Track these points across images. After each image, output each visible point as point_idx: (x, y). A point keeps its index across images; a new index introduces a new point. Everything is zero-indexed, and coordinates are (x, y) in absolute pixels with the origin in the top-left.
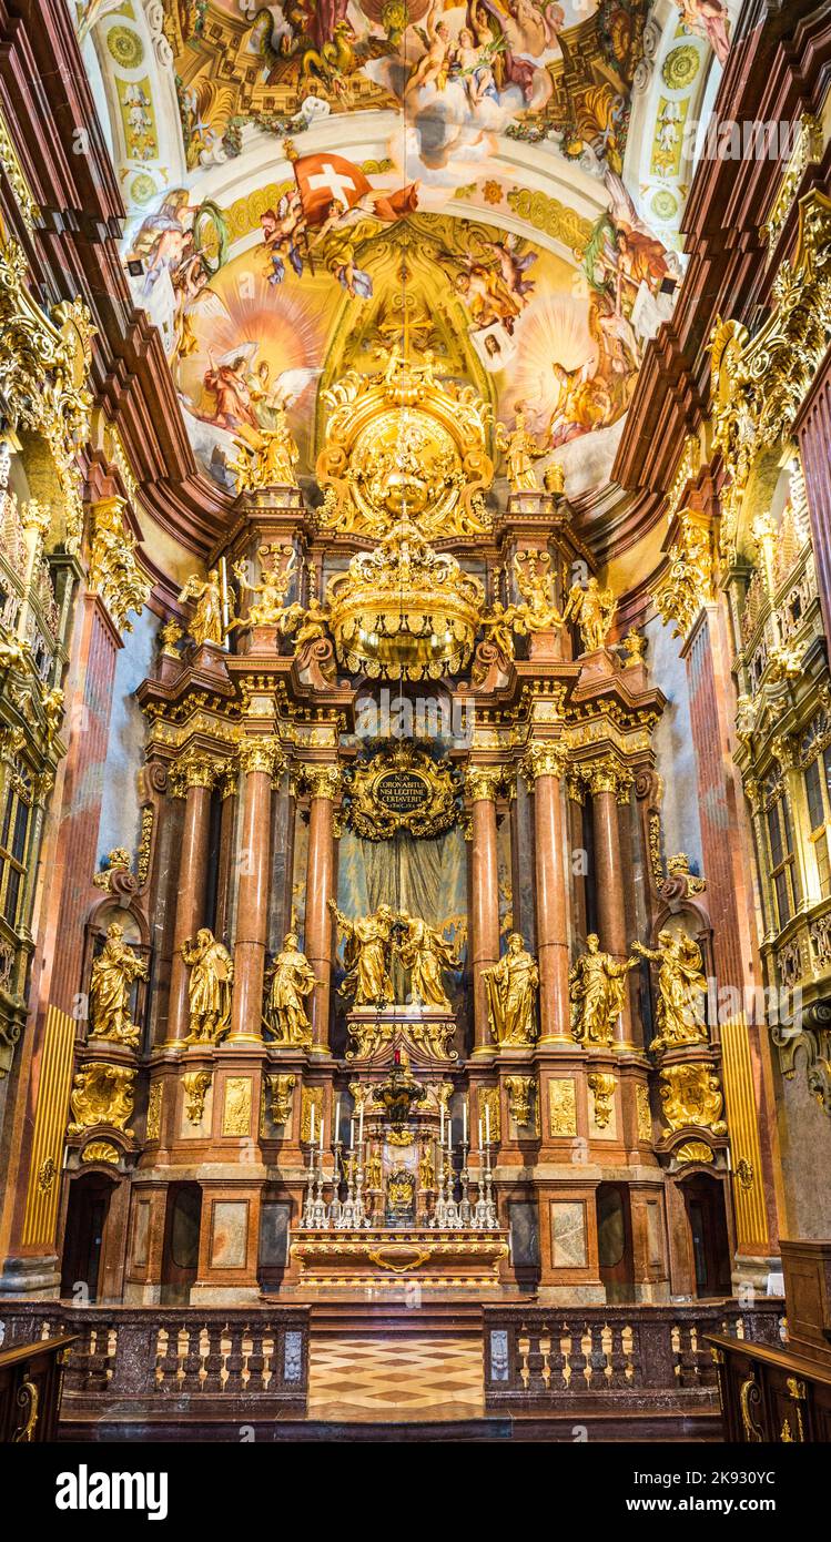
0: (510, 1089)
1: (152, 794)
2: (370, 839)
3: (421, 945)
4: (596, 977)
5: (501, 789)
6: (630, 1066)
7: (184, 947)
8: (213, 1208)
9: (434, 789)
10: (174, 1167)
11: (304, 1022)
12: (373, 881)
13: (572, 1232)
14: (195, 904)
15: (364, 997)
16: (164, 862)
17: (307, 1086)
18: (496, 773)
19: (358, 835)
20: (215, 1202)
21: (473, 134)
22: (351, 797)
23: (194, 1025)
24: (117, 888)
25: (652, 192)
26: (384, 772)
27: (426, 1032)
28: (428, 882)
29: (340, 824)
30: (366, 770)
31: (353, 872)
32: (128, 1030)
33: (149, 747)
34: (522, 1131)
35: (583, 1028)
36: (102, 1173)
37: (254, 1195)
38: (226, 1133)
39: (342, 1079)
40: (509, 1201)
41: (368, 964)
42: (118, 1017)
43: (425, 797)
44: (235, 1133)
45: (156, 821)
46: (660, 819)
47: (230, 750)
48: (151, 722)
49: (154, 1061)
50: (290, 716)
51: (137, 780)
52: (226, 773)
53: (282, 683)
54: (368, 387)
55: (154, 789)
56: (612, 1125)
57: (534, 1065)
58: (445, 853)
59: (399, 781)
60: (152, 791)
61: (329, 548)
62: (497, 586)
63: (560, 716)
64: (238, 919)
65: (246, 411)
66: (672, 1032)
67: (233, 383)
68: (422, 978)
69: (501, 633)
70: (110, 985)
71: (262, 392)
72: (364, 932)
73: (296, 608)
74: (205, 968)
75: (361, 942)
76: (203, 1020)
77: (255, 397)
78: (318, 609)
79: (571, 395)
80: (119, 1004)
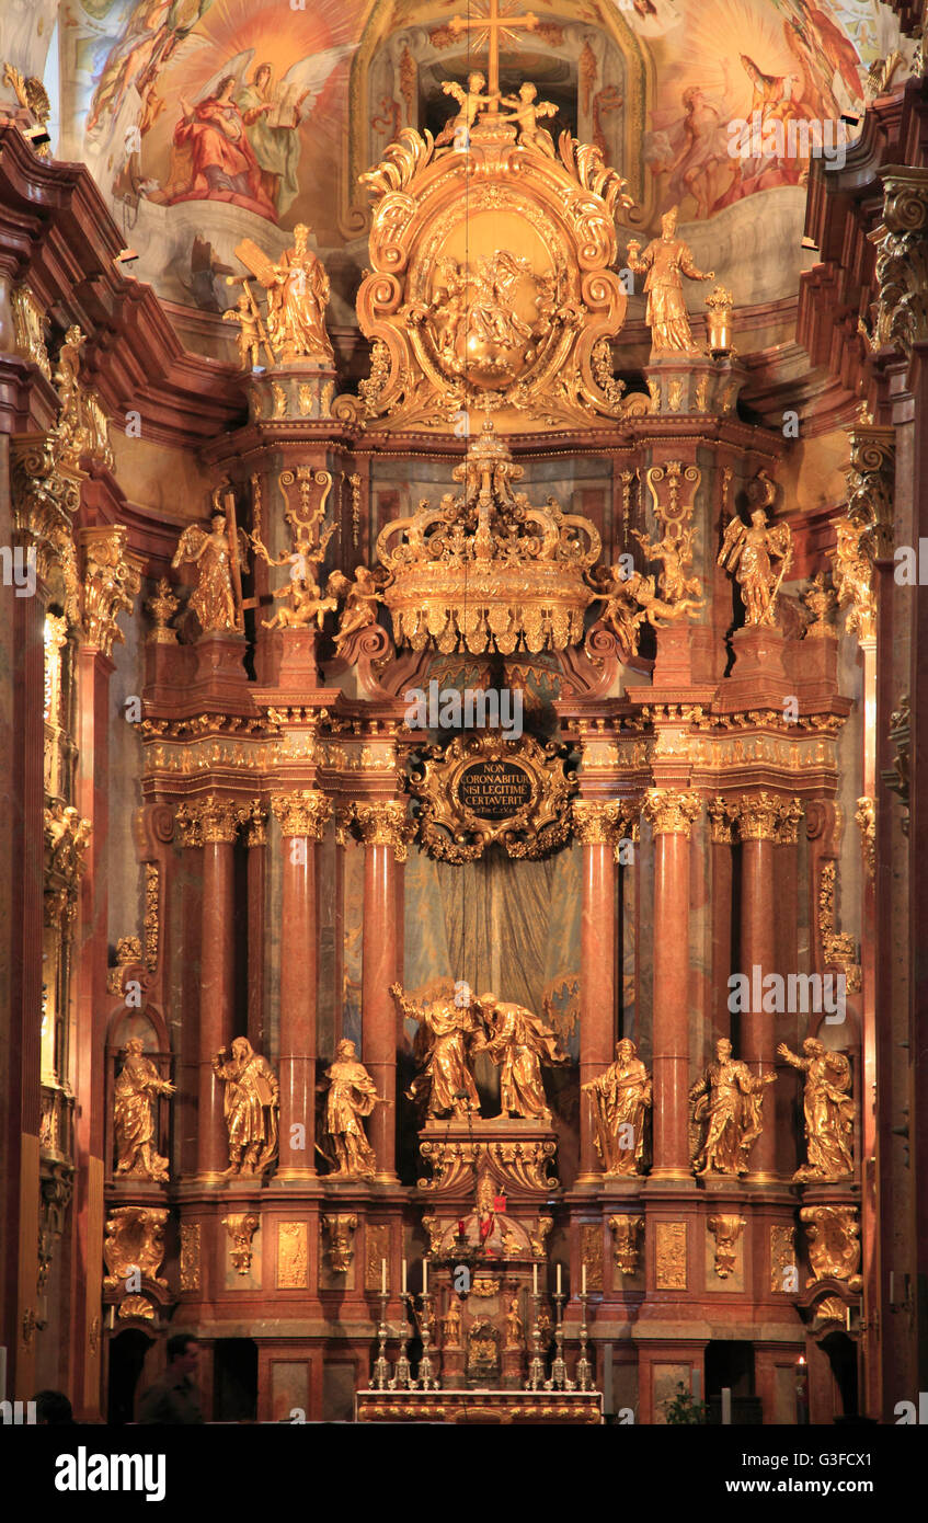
0: (614, 1230)
1: (156, 848)
2: (449, 861)
3: (513, 1040)
4: (725, 1092)
6: (763, 1204)
7: (216, 1060)
8: (270, 1369)
9: (540, 787)
10: (221, 1322)
11: (365, 1147)
12: (454, 922)
14: (224, 1000)
15: (440, 1106)
16: (178, 937)
17: (371, 1224)
18: (613, 806)
19: (431, 856)
20: (271, 1362)
22: (421, 800)
23: (234, 1156)
26: (467, 762)
27: (518, 1154)
28: (532, 923)
29: (405, 843)
30: (442, 760)
31: (425, 910)
32: (155, 1165)
34: (628, 1280)
35: (706, 1158)
36: (135, 1330)
37: (316, 1354)
38: (281, 1286)
41: (446, 1064)
42: (146, 1151)
43: (527, 798)
44: (291, 1285)
45: (164, 882)
46: (836, 868)
47: (255, 784)
48: (146, 739)
49: (187, 1197)
50: (335, 735)
51: (135, 826)
52: (252, 819)
53: (324, 713)
54: (434, 153)
55: (158, 839)
56: (737, 1275)
57: (642, 1203)
58: (556, 880)
59: (490, 774)
60: (155, 843)
61: (378, 450)
62: (626, 503)
63: (702, 728)
64: (282, 1027)
65: (238, 147)
66: (814, 1166)
67: (218, 117)
68: (515, 1082)
69: (620, 615)
70: (136, 1114)
71: (261, 108)
72: (438, 1022)
73: (337, 579)
74: (244, 1088)
75: (434, 1035)
76: (244, 1151)
77: (249, 121)
78: (367, 580)
79: (769, 107)
80: (146, 1137)
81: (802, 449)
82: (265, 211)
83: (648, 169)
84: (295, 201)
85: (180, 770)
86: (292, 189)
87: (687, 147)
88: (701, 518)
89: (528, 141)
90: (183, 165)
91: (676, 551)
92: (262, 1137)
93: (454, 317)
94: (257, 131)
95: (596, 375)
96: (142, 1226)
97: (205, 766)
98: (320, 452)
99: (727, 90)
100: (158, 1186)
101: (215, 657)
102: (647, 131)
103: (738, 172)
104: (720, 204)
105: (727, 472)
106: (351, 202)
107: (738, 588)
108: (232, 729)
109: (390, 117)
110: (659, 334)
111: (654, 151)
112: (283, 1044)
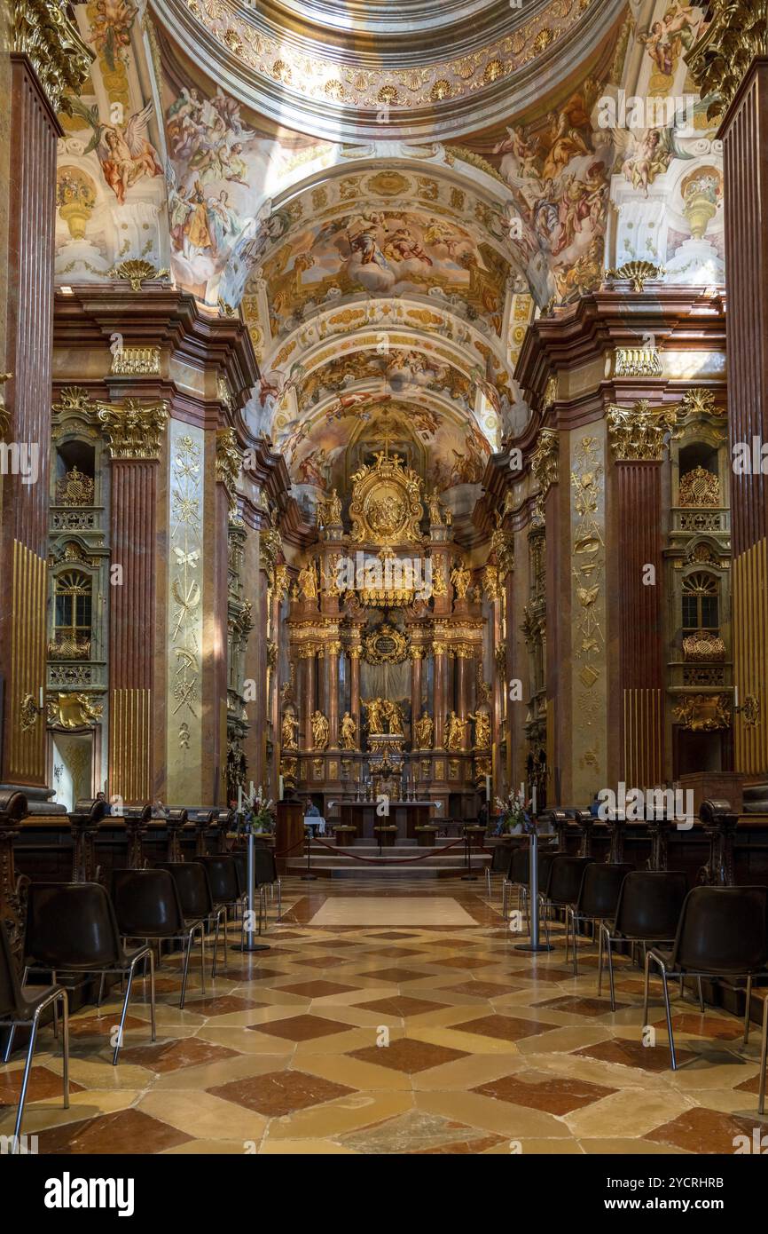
0: (423, 764)
2: (373, 664)
3: (393, 713)
4: (454, 726)
5: (424, 654)
7: (310, 717)
9: (398, 644)
11: (352, 741)
15: (372, 730)
17: (354, 762)
18: (421, 648)
19: (368, 663)
21: (414, 386)
22: (366, 647)
23: (316, 743)
24: (287, 697)
25: (485, 418)
26: (378, 637)
27: (395, 744)
28: (396, 682)
29: (361, 659)
30: (371, 637)
32: (294, 745)
33: (290, 640)
34: (427, 777)
35: (448, 744)
38: (330, 779)
41: (374, 719)
42: (291, 741)
43: (395, 647)
44: (333, 779)
45: (295, 668)
47: (320, 641)
48: (289, 628)
49: (303, 755)
50: (344, 627)
51: (287, 652)
52: (320, 650)
53: (341, 621)
54: (371, 471)
56: (457, 776)
57: (431, 756)
59: (384, 641)
60: (293, 657)
63: (446, 626)
64: (329, 708)
65: (316, 471)
66: (478, 746)
67: (311, 462)
68: (393, 724)
70: (288, 731)
71: (322, 460)
72: (371, 708)
74: (318, 724)
75: (370, 711)
76: (319, 741)
77: (319, 464)
79: (459, 463)
80: (291, 738)
81: (471, 552)
82: (323, 488)
83: (426, 479)
84: (331, 485)
85: (300, 637)
86: (330, 482)
89: (396, 469)
90: (301, 475)
92: (324, 738)
93: (376, 515)
94: (321, 467)
95: (415, 531)
96: (290, 762)
97: (307, 635)
99: (448, 458)
102: (427, 468)
103: (451, 480)
104: (446, 489)
107: (455, 588)
108: (314, 625)
109: (356, 464)
110: (432, 520)
111: (428, 474)
112: (330, 712)
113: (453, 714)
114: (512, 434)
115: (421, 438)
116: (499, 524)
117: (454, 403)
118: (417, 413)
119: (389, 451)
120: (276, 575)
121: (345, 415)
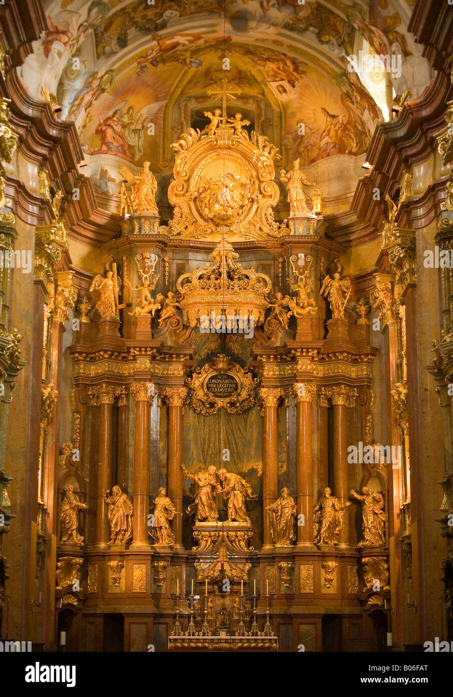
0: (280, 568)
1: (79, 406)
2: (202, 415)
3: (233, 489)
4: (328, 510)
5: (281, 402)
6: (345, 557)
7: (105, 495)
8: (130, 626)
9: (242, 385)
10: (107, 606)
11: (170, 533)
12: (204, 440)
13: (310, 638)
14: (108, 470)
15: (201, 516)
16: (88, 444)
17: (173, 566)
18: (277, 392)
19: (195, 412)
20: (130, 623)
21: (264, 26)
22: (191, 389)
23: (113, 536)
24: (69, 465)
26: (211, 374)
27: (237, 536)
28: (238, 441)
29: (184, 407)
30: (200, 373)
31: (192, 435)
32: (78, 539)
33: (77, 379)
34: (287, 589)
35: (320, 538)
36: (70, 609)
37: (150, 620)
38: (134, 591)
39: (191, 560)
40: (279, 624)
41: (204, 498)
42: (74, 533)
43: (236, 389)
44: (139, 591)
45: (82, 420)
46: (372, 417)
47: (122, 380)
48: (76, 361)
49: (91, 553)
50: (157, 360)
51: (70, 397)
52: (121, 394)
53: (155, 350)
54: (200, 137)
55: (80, 402)
56: (334, 587)
57: (294, 557)
58: (248, 423)
59: (220, 379)
60: (79, 404)
61: (177, 247)
62: (280, 270)
63: (315, 359)
64: (135, 481)
65: (119, 136)
66: (367, 540)
67: (112, 124)
68: (234, 506)
69: (281, 313)
70: (70, 517)
71: (129, 122)
72: (201, 481)
73: (160, 297)
74: (118, 507)
75: (198, 486)
76: (117, 533)
77: (124, 126)
78: (173, 297)
79: (332, 127)
80: (75, 527)
81: (351, 251)
82: (130, 159)
83: (283, 148)
84: (141, 156)
85: (90, 374)
86: (140, 152)
87: (299, 141)
88: (313, 276)
89: (239, 133)
90: (98, 141)
91: (304, 288)
92: (125, 528)
93: (208, 197)
94: (127, 130)
95: (267, 220)
96: (72, 565)
97: (101, 372)
98: (153, 247)
99: (315, 120)
100: (79, 548)
101: (107, 328)
102: (282, 135)
103: (320, 149)
104: (313, 161)
105: (322, 258)
106: (164, 157)
107: (328, 304)
108: (113, 357)
109: (180, 127)
110: (293, 205)
111: (285, 142)
112: (135, 488)
113: (328, 491)
114: (409, 94)
115: (275, 92)
116: (392, 214)
117: (325, 48)
118: (268, 59)
119: (228, 108)
120: (56, 286)
121: (164, 61)
